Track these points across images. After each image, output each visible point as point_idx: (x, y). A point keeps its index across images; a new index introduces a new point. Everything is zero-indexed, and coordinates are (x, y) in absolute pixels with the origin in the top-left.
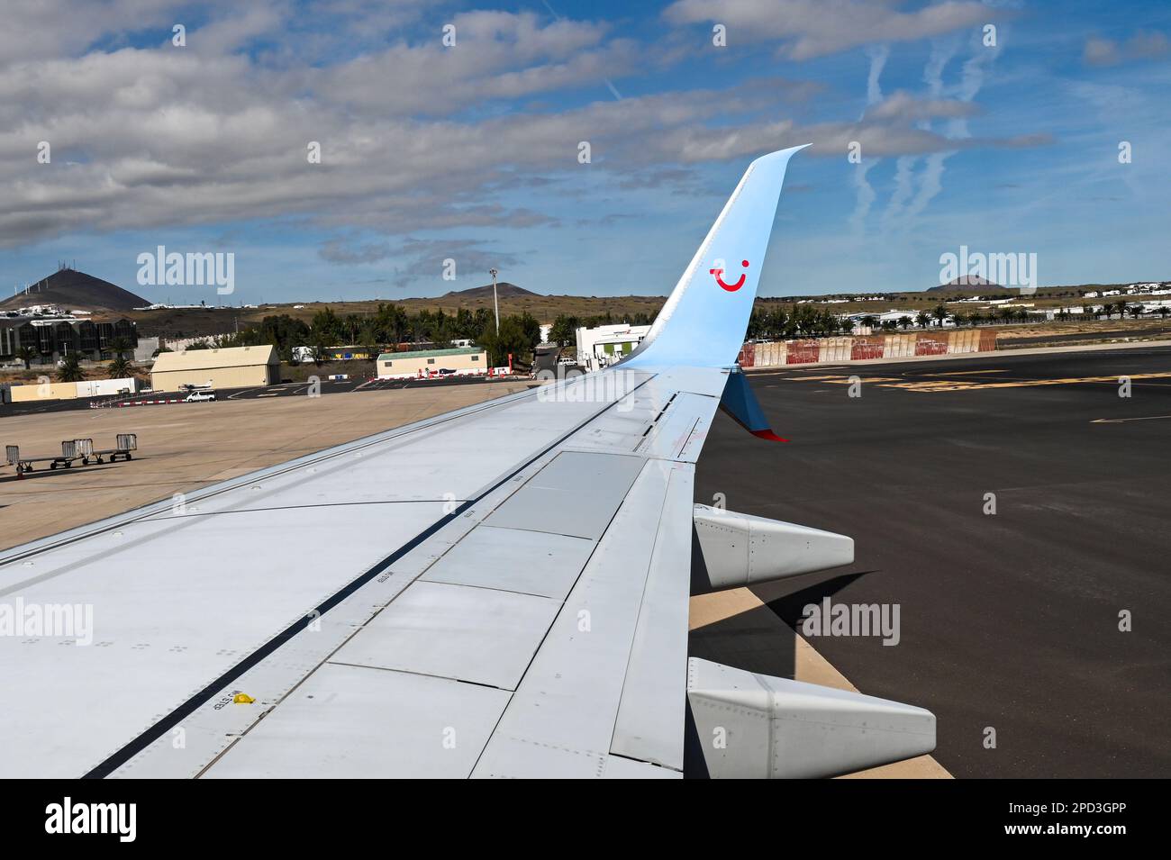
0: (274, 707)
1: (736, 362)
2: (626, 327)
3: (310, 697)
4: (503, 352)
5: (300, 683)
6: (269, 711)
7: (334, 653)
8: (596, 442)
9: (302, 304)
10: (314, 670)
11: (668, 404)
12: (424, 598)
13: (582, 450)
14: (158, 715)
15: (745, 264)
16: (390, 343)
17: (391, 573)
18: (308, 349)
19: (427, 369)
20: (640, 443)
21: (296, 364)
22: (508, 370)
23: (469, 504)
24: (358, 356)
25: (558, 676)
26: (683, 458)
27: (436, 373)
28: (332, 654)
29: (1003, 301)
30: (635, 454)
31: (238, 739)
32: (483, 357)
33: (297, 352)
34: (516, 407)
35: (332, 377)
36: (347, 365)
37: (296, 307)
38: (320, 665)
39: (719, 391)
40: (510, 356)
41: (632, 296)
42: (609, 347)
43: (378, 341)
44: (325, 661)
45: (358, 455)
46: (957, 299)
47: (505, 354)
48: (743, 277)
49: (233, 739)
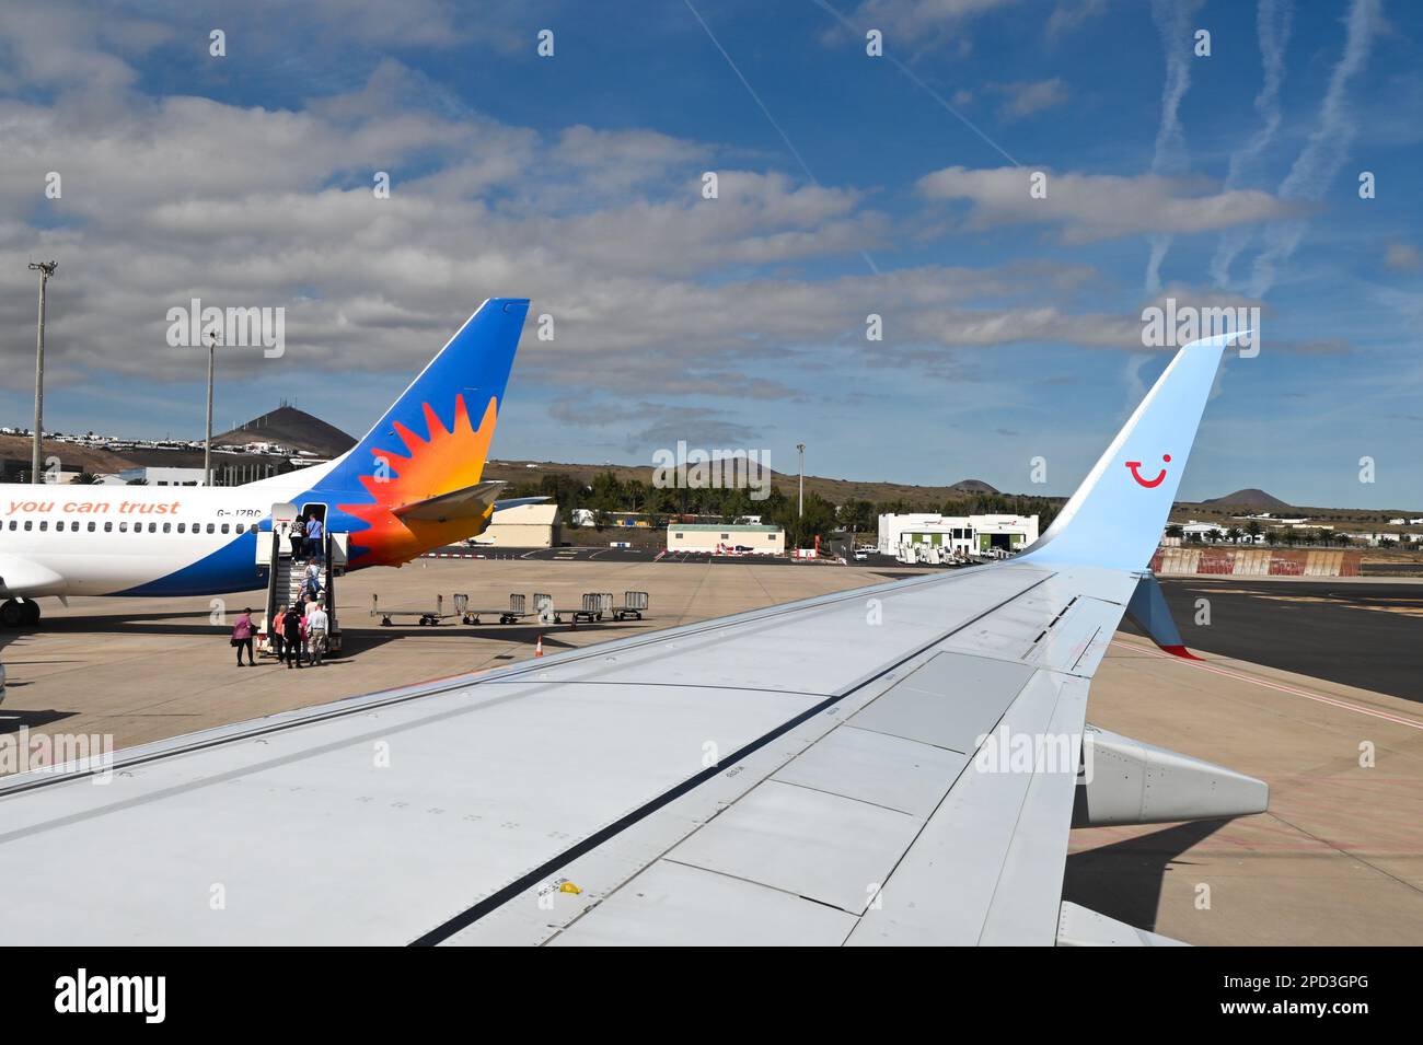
0: (601, 901)
1: (1148, 567)
2: (937, 517)
3: (641, 895)
4: (809, 532)
5: (632, 878)
6: (595, 905)
7: (671, 849)
8: (981, 645)
9: (535, 463)
10: (648, 866)
11: (1067, 608)
12: (774, 798)
13: (964, 651)
14: (481, 895)
15: (1167, 458)
16: (676, 513)
17: (741, 768)
18: (590, 513)
19: (723, 545)
20: (1031, 650)
21: (575, 526)
22: (813, 553)
23: (833, 700)
24: (643, 524)
25: (912, 905)
26: (1077, 671)
27: (732, 549)
28: (668, 851)
29: (1297, 521)
30: (1023, 661)
31: (560, 932)
32: (781, 536)
33: (577, 515)
34: (898, 597)
35: (614, 544)
36: (629, 533)
37: (529, 466)
38: (654, 861)
39: (1126, 599)
40: (817, 538)
41: (885, 483)
42: (917, 537)
43: (660, 510)
44: (660, 857)
45: (722, 634)
46: (1244, 515)
47: (811, 536)
48: (1163, 473)
49: (555, 931)
